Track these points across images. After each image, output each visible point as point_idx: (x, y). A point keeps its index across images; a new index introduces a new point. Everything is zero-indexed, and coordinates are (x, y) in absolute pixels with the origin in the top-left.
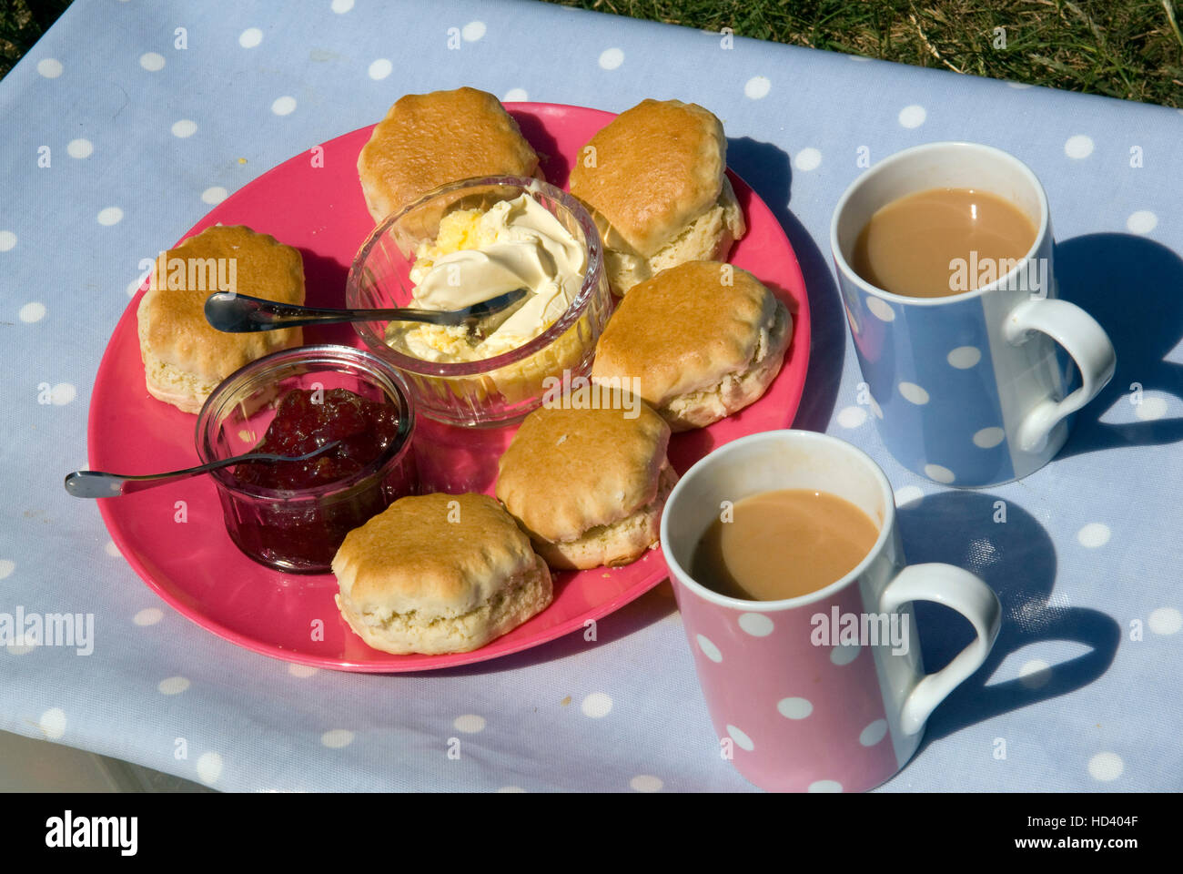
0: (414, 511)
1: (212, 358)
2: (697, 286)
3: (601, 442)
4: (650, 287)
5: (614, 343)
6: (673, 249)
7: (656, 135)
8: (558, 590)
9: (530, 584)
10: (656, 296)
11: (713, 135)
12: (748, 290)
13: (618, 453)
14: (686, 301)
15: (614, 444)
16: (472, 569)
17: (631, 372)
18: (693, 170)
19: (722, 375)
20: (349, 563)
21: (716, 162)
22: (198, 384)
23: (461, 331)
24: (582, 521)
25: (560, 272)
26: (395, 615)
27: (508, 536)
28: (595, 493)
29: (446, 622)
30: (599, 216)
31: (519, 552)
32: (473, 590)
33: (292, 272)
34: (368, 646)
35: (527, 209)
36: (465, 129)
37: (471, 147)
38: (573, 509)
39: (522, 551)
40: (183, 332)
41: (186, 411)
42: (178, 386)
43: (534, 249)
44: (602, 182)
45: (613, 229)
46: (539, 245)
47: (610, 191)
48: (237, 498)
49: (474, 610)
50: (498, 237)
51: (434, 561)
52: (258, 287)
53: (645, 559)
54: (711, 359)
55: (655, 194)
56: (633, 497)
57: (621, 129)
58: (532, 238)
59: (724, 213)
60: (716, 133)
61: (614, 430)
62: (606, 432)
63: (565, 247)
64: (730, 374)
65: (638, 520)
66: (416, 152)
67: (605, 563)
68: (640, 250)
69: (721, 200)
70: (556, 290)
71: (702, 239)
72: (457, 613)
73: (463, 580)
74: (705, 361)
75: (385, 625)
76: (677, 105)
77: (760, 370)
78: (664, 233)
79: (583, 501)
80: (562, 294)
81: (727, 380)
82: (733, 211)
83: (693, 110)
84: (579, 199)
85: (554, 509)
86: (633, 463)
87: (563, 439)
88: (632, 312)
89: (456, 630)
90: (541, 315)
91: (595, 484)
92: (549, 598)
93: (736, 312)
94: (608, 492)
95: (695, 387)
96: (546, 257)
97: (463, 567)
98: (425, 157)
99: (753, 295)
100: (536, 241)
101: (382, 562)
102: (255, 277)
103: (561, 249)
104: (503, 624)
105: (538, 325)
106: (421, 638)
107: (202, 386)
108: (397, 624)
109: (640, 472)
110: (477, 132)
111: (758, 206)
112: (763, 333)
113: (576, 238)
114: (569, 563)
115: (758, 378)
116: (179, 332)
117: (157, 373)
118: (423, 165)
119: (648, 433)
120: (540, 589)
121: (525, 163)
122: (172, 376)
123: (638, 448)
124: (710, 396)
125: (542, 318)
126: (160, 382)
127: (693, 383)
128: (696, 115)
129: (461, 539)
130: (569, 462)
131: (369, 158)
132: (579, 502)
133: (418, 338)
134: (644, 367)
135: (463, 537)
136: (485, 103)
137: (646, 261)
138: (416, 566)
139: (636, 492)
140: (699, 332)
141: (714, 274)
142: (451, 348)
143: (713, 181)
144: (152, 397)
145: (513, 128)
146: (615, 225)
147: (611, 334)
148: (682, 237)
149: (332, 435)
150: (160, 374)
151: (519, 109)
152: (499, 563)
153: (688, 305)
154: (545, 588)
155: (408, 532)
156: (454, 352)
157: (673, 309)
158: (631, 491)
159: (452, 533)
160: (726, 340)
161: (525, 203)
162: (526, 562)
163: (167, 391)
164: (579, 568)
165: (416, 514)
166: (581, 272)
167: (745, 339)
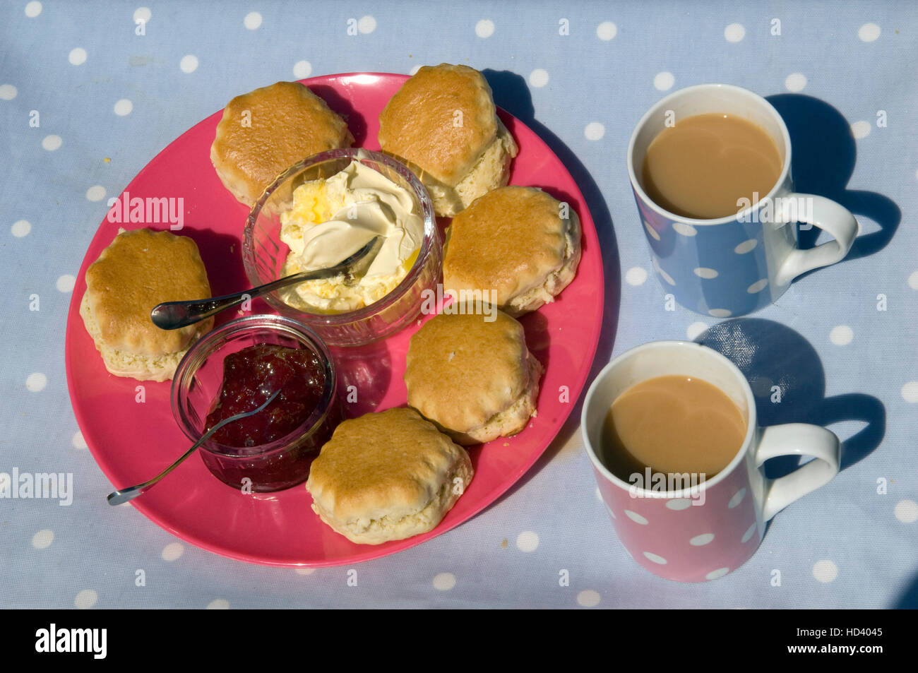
0: (357, 435)
1: (156, 342)
2: (508, 211)
3: (482, 353)
4: (471, 216)
5: (459, 266)
6: (472, 177)
7: (440, 96)
8: (475, 464)
9: (459, 470)
10: (478, 223)
11: (482, 88)
12: (549, 208)
13: (498, 360)
14: (503, 224)
15: (492, 353)
16: (422, 477)
17: (478, 286)
18: (476, 118)
19: (547, 275)
20: (325, 490)
21: (490, 107)
22: (149, 361)
23: (340, 279)
24: (485, 416)
25: (398, 217)
26: (372, 521)
27: (438, 442)
28: (489, 394)
29: (411, 517)
30: (411, 164)
31: (448, 451)
32: (426, 490)
33: (193, 258)
34: (353, 543)
35: (357, 172)
36: (289, 116)
37: (298, 129)
38: (477, 409)
39: (450, 450)
40: (129, 328)
41: (142, 380)
42: (134, 366)
43: (378, 206)
44: (408, 139)
45: (425, 173)
46: (379, 201)
47: (416, 145)
48: (221, 458)
49: (429, 503)
50: (345, 200)
51: (393, 478)
52: (174, 278)
53: (531, 426)
54: (538, 267)
55: (453, 142)
56: (517, 388)
57: (411, 96)
58: (372, 197)
59: (503, 143)
60: (483, 86)
61: (488, 341)
62: (483, 344)
63: (396, 195)
64: (552, 273)
65: (521, 402)
66: (257, 142)
67: (502, 435)
68: (448, 183)
69: (499, 134)
70: (402, 233)
71: (493, 167)
72: (419, 509)
73: (419, 488)
74: (533, 269)
75: (366, 529)
76: (447, 68)
77: (570, 263)
78: (464, 169)
79: (482, 401)
80: (407, 235)
81: (551, 278)
82: (508, 138)
83: (462, 71)
84: (392, 155)
85: (462, 412)
86: (511, 364)
87: (452, 355)
88: (464, 239)
89: (419, 520)
90: (398, 256)
91: (488, 387)
92: (472, 473)
93: (546, 228)
94: (499, 390)
95: (529, 288)
96: (386, 208)
97: (415, 477)
98: (265, 145)
99: (552, 211)
100: (376, 199)
101: (352, 487)
102: (168, 271)
103: (394, 199)
104: (449, 503)
105: (399, 264)
106: (394, 532)
107: (152, 362)
108: (374, 526)
109: (517, 370)
110: (299, 117)
111: (520, 127)
112: (568, 237)
113: (399, 185)
114: (477, 441)
115: (570, 269)
116: (126, 328)
117: (115, 359)
118: (266, 151)
119: (513, 337)
120: (466, 469)
121: (340, 131)
122: (127, 360)
123: (511, 351)
124: (539, 290)
125: (399, 258)
126: (118, 365)
127: (528, 286)
128: (466, 75)
129: (405, 454)
130: (463, 374)
131: (221, 152)
132: (480, 402)
133: (307, 291)
134: (490, 282)
135: (406, 452)
136: (298, 92)
137: (453, 189)
138: (381, 485)
139: (518, 384)
140: (524, 249)
141: (518, 199)
142: (335, 292)
143: (492, 122)
144: (113, 376)
145: (323, 106)
146: (427, 170)
147: (453, 259)
148: (476, 167)
149: (274, 389)
150: (117, 359)
151: (315, 82)
152: (438, 465)
153: (508, 227)
154: (468, 466)
155: (361, 455)
156: (337, 295)
157: (496, 231)
158: (514, 384)
159: (396, 450)
160: (546, 251)
161: (355, 168)
162: (454, 456)
163: (126, 370)
164: (484, 442)
165: (360, 437)
166: (413, 212)
167: (558, 246)
